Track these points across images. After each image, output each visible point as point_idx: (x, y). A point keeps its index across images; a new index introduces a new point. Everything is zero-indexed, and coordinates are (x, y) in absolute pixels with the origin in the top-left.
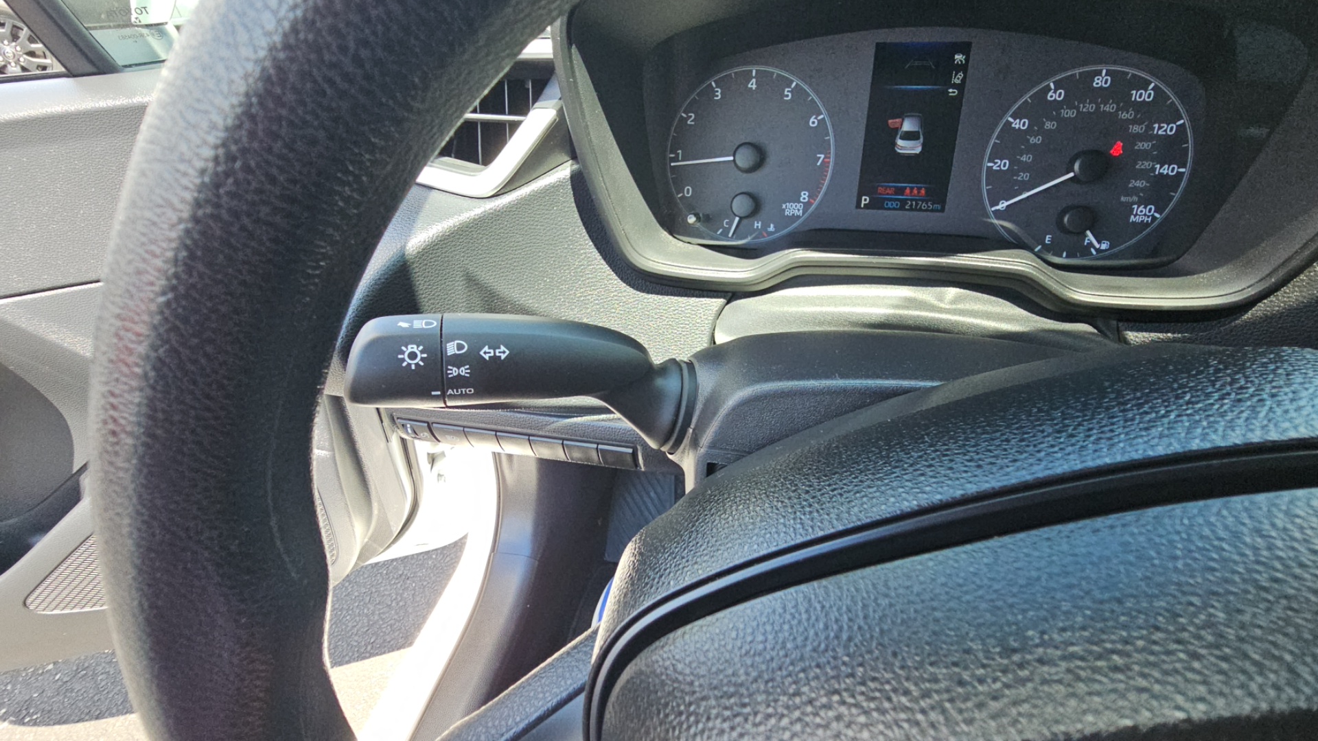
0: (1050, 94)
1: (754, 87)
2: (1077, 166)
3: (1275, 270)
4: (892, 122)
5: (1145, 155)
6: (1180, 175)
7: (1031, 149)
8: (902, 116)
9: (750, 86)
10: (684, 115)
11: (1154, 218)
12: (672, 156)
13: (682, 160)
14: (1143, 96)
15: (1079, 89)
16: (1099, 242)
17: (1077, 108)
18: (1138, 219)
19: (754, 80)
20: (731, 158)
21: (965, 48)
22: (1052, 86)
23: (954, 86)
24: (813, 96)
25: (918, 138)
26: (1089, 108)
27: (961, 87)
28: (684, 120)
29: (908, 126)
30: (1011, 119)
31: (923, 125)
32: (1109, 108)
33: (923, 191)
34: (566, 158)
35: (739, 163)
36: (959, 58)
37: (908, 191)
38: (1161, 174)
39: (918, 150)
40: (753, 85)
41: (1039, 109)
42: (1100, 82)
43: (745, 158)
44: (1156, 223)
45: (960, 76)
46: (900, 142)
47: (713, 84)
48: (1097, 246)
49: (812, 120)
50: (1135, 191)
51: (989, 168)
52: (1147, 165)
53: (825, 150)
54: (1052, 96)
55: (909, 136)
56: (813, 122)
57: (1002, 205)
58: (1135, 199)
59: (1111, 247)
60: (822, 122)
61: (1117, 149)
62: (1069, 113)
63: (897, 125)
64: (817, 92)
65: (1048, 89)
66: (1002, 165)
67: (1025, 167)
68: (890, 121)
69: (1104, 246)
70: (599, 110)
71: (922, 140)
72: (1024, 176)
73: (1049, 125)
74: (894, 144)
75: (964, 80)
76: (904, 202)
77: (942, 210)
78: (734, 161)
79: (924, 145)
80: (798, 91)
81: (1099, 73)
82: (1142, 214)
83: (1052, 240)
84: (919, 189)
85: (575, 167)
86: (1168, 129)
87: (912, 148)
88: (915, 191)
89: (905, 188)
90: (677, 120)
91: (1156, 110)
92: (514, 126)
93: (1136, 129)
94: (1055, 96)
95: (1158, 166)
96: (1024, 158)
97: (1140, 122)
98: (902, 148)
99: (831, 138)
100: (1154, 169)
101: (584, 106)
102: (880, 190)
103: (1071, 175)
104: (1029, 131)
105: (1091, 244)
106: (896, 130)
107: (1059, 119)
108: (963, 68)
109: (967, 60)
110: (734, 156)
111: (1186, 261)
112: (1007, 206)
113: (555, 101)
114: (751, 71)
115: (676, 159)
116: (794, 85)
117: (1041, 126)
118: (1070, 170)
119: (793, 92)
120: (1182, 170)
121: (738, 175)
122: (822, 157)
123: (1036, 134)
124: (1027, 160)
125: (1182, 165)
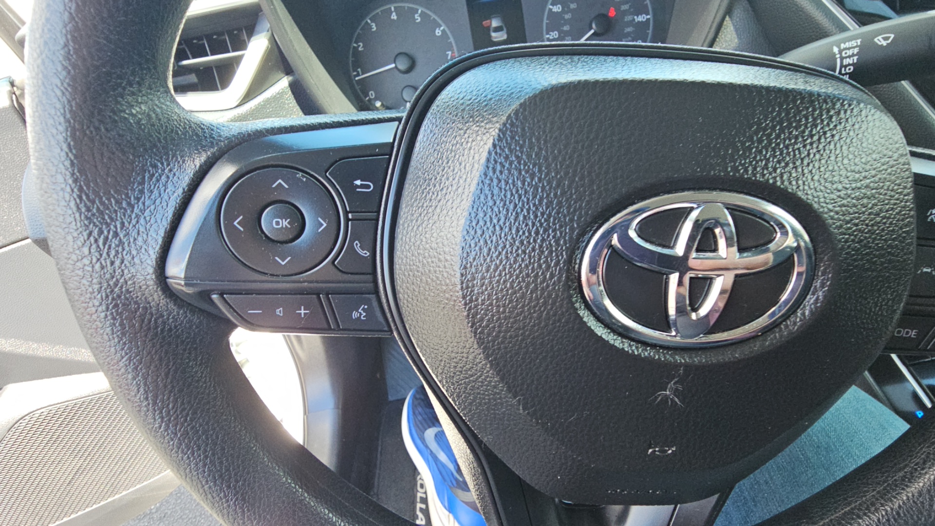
1: (395, 18)
2: (594, 26)
4: (485, 23)
5: (627, 12)
6: (648, 20)
7: (567, 22)
8: (489, 18)
9: (392, 18)
10: (355, 45)
12: (355, 73)
13: (362, 75)
19: (394, 14)
20: (393, 65)
24: (433, 16)
25: (503, 29)
28: (356, 49)
29: (495, 23)
30: (551, 7)
31: (504, 20)
34: (283, 75)
35: (400, 68)
38: (639, 22)
39: (505, 37)
40: (394, 16)
43: (403, 65)
46: (493, 34)
47: (369, 21)
49: (437, 31)
50: (628, 35)
51: (548, 39)
52: (628, 18)
53: (450, 48)
55: (497, 29)
56: (438, 32)
58: (630, 39)
60: (443, 31)
61: (612, 13)
63: (488, 25)
64: (435, 13)
66: (554, 35)
67: (567, 34)
68: (484, 23)
70: (296, 29)
71: (505, 29)
72: (569, 39)
73: (572, 6)
74: (490, 36)
78: (396, 67)
79: (508, 33)
80: (422, 15)
85: (290, 79)
87: (502, 37)
90: (351, 50)
92: (238, 60)
95: (636, 17)
98: (496, 38)
99: (452, 40)
100: (634, 20)
103: (592, 31)
104: (563, 12)
106: (488, 28)
110: (395, 62)
113: (265, 33)
114: (390, 8)
115: (358, 75)
116: (420, 11)
117: (569, 7)
118: (591, 28)
119: (420, 16)
120: (648, 17)
121: (401, 75)
122: (450, 53)
123: (567, 13)
124: (566, 28)
125: (647, 14)
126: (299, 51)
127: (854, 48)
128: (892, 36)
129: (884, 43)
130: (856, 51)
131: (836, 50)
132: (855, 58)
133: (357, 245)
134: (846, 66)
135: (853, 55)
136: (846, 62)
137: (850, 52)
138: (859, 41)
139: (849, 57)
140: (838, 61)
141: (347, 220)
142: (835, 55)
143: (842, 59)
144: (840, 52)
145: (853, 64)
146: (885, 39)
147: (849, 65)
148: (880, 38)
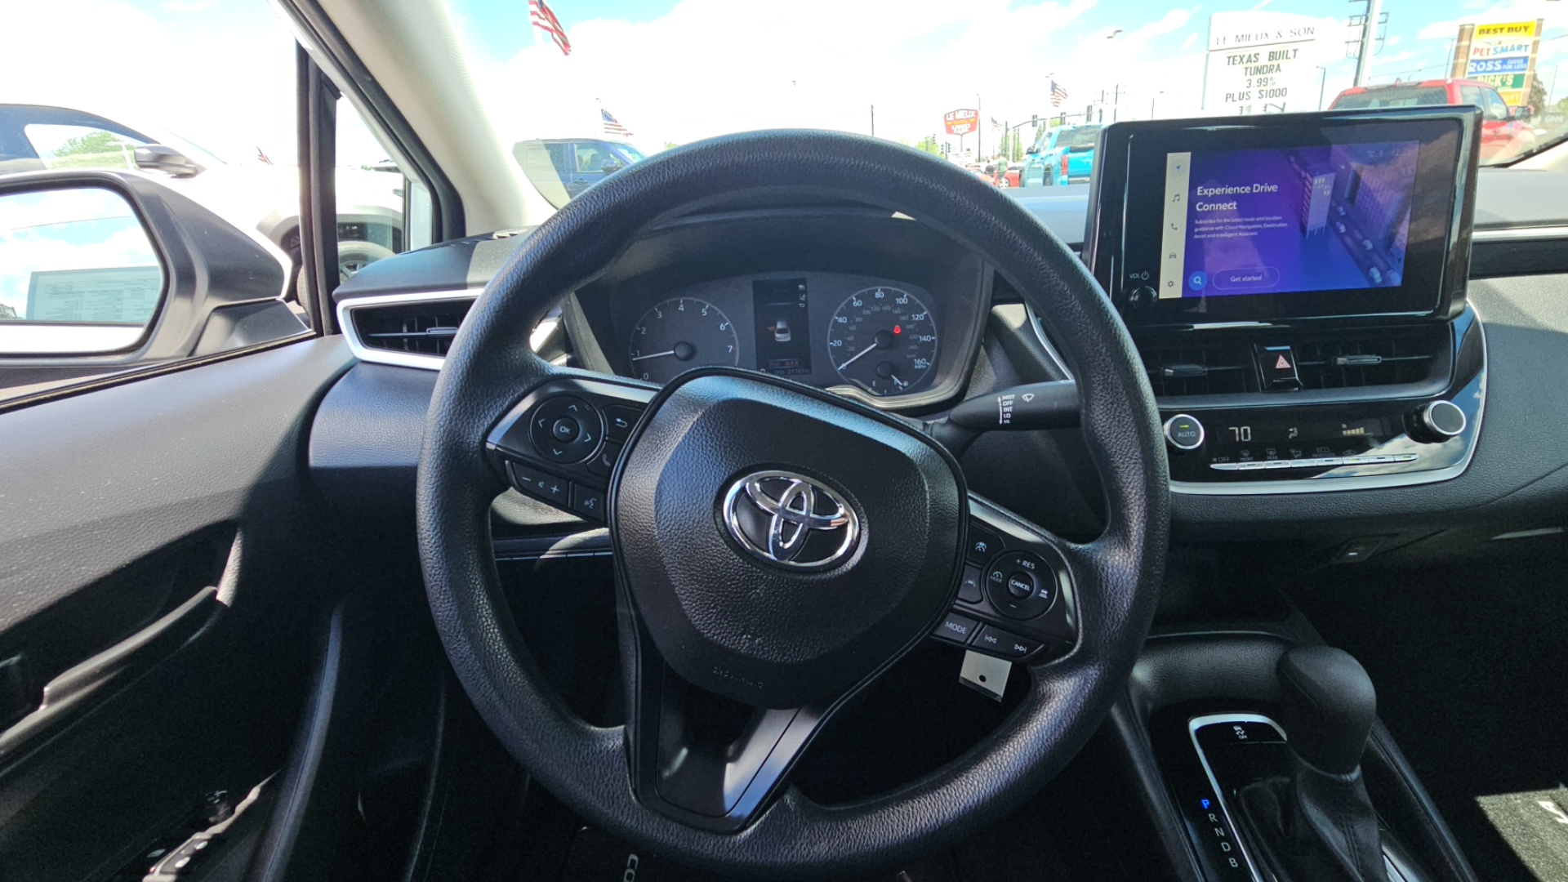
0: (854, 303)
1: (682, 309)
2: (876, 340)
3: (960, 377)
5: (911, 332)
6: (933, 341)
7: (851, 332)
8: (775, 320)
10: (638, 329)
11: (927, 366)
12: (633, 354)
13: (641, 356)
14: (903, 301)
15: (869, 299)
16: (902, 382)
17: (870, 309)
18: (919, 367)
19: (682, 306)
20: (672, 352)
21: (803, 281)
22: (854, 298)
23: (802, 302)
24: (720, 312)
25: (787, 332)
26: (877, 309)
27: (805, 302)
28: (638, 332)
29: (780, 326)
30: (837, 318)
31: (789, 324)
32: (887, 308)
33: (797, 363)
34: (563, 352)
35: (678, 354)
36: (801, 286)
37: (787, 363)
38: (923, 341)
39: (789, 339)
40: (681, 308)
41: (849, 311)
42: (879, 295)
43: (682, 352)
44: (929, 369)
45: (804, 296)
46: (777, 335)
47: (656, 310)
48: (901, 384)
49: (721, 326)
50: (913, 352)
51: (831, 346)
52: (913, 337)
53: (732, 342)
54: (856, 304)
55: (781, 331)
56: (722, 327)
57: (844, 365)
58: (914, 356)
59: (910, 384)
60: (728, 327)
61: (897, 330)
62: (867, 312)
63: (774, 326)
64: (721, 308)
65: (852, 301)
66: (838, 343)
67: (851, 343)
68: (769, 324)
69: (906, 384)
71: (789, 332)
72: (852, 349)
73: (858, 319)
74: (774, 337)
75: (806, 298)
76: (786, 370)
77: (810, 372)
78: (675, 354)
79: (791, 336)
80: (709, 310)
81: (877, 290)
82: (920, 364)
83: (876, 383)
84: (794, 361)
85: (569, 357)
86: (920, 317)
87: (786, 338)
88: (792, 363)
89: (785, 362)
90: (633, 332)
91: (911, 308)
93: (904, 318)
94: (857, 304)
95: (920, 337)
96: (849, 339)
97: (904, 314)
98: (780, 338)
99: (735, 335)
100: (919, 339)
101: (577, 317)
102: (771, 364)
103: (875, 345)
104: (848, 323)
105: (898, 384)
106: (774, 328)
107: (862, 315)
108: (804, 292)
109: (806, 287)
110: (674, 350)
111: (937, 381)
112: (847, 366)
113: (556, 318)
114: (679, 301)
115: (636, 356)
116: (707, 307)
117: (854, 320)
118: (874, 342)
119: (707, 311)
120: (933, 338)
121: (680, 362)
122: (731, 347)
123: (853, 325)
124: (850, 338)
125: (933, 335)
126: (584, 338)
127: (1009, 400)
128: (1033, 395)
129: (1028, 400)
130: (1011, 403)
131: (999, 400)
132: (1011, 408)
133: (605, 457)
134: (1006, 413)
135: (1009, 406)
136: (1006, 410)
137: (1008, 403)
138: (1013, 396)
139: (1007, 406)
140: (1001, 408)
141: (604, 440)
142: (998, 403)
143: (1003, 407)
144: (1002, 402)
145: (1010, 412)
146: (1029, 397)
147: (1008, 412)
148: (1025, 395)
